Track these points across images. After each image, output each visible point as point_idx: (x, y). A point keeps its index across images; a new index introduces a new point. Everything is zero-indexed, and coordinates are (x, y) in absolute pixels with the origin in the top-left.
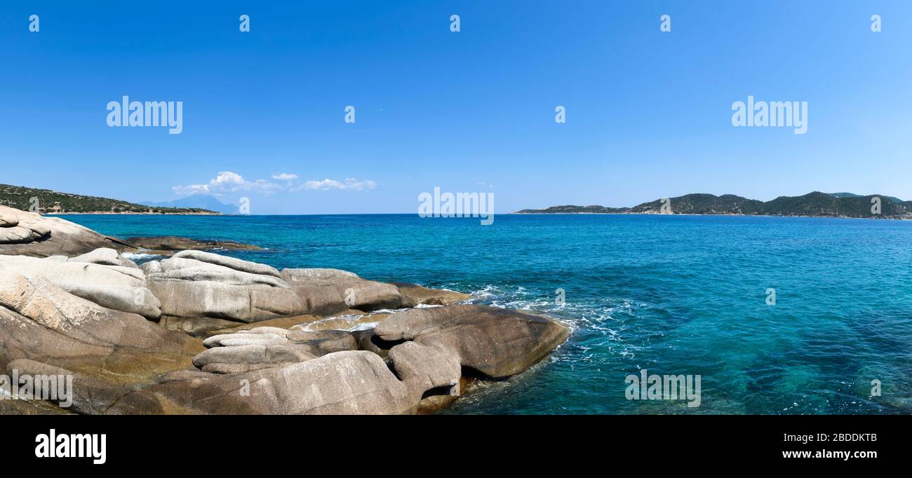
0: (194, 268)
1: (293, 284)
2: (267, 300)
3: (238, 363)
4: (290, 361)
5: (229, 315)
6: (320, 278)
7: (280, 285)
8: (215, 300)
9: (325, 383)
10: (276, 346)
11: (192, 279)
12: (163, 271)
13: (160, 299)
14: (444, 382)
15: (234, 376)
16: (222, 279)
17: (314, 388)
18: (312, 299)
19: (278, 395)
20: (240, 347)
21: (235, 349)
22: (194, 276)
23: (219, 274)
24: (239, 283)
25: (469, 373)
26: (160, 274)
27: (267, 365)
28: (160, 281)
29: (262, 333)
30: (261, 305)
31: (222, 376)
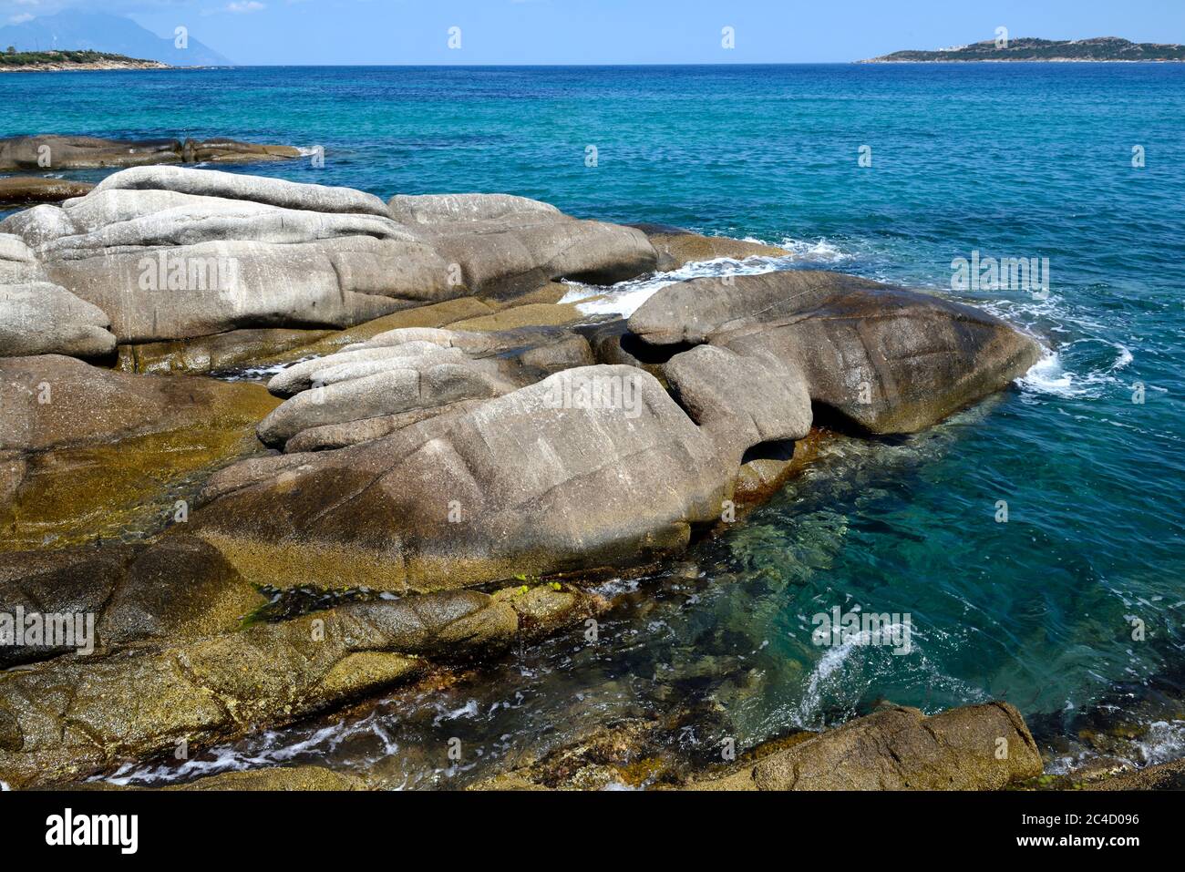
0: (169, 213)
1: (421, 230)
2: (376, 271)
3: (365, 417)
4: (474, 395)
5: (295, 316)
6: (478, 215)
7: (399, 234)
8: (252, 286)
9: (563, 434)
10: (440, 368)
11: (173, 240)
12: (81, 230)
13: (99, 303)
14: (782, 432)
15: (366, 447)
16: (253, 231)
17: (544, 446)
18: (472, 262)
19: (473, 470)
20: (362, 381)
21: (352, 387)
22: (177, 234)
23: (244, 221)
24: (297, 237)
25: (830, 417)
26: (77, 240)
27: (427, 411)
28: (81, 258)
29: (398, 343)
30: (364, 283)
31: (340, 453)
